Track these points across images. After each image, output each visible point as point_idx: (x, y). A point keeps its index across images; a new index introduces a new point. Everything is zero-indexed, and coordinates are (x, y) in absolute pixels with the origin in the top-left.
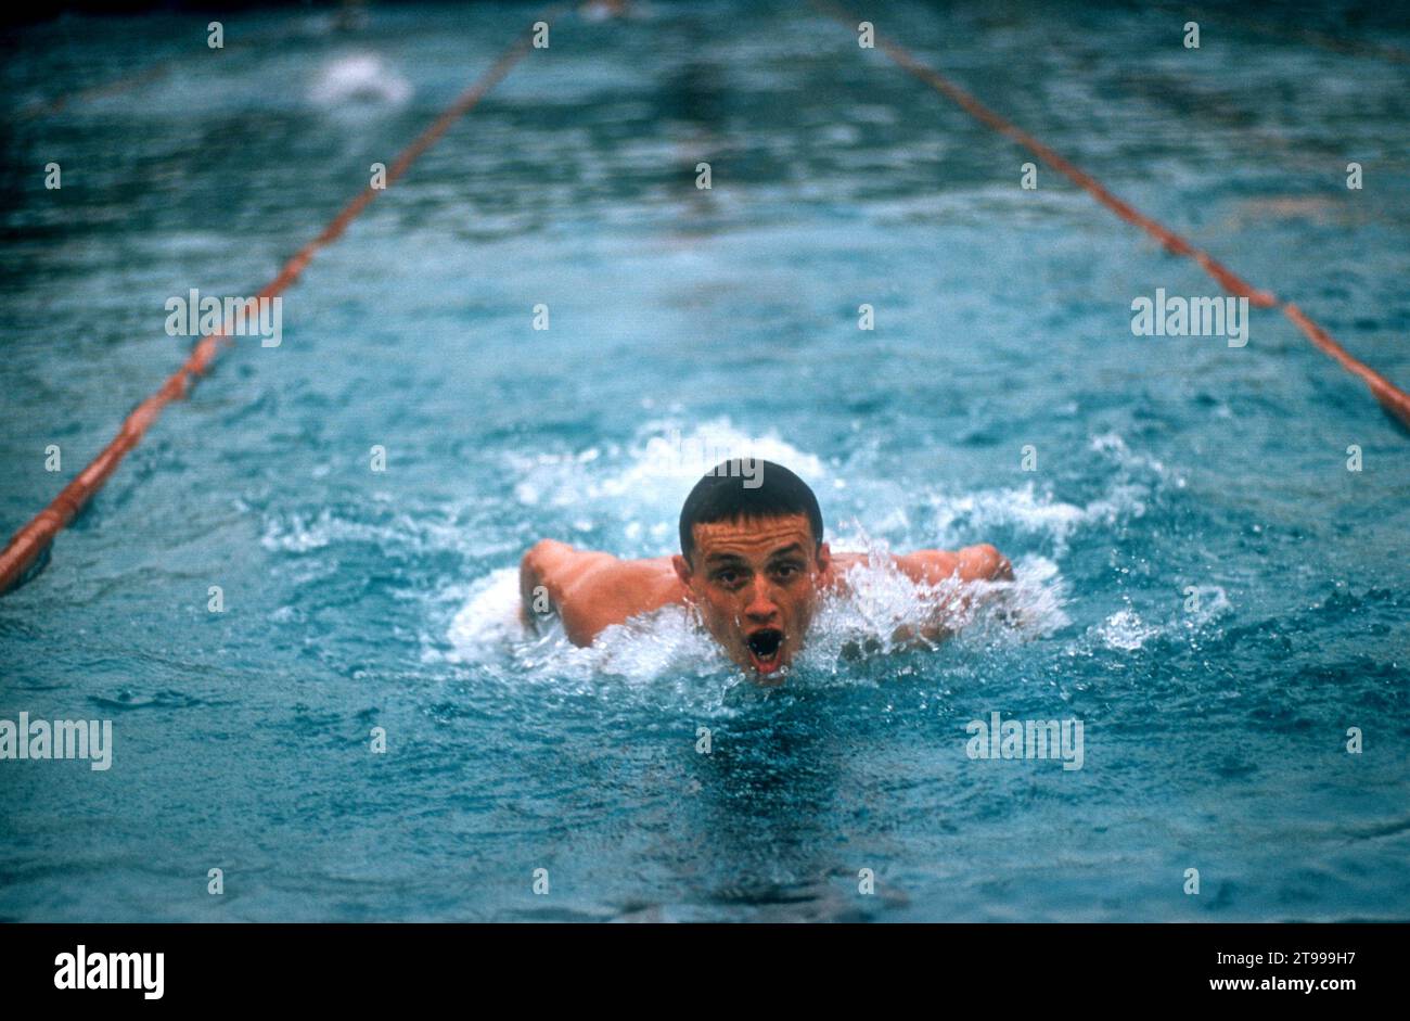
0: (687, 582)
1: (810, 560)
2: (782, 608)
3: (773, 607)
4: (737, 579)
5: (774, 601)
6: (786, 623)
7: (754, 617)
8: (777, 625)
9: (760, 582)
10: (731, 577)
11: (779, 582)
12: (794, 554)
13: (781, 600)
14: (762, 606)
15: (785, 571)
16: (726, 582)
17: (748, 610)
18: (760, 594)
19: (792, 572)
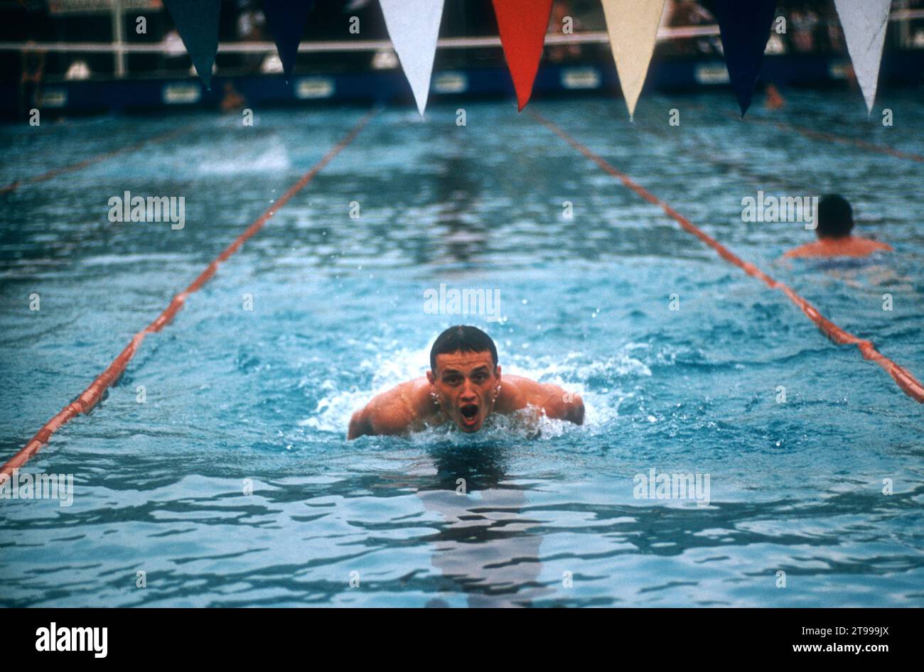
0: (433, 384)
1: (491, 373)
2: (478, 395)
3: (474, 395)
4: (457, 382)
5: (474, 392)
6: (480, 402)
7: (465, 399)
8: (475, 403)
9: (468, 382)
10: (453, 381)
11: (476, 383)
12: (484, 371)
13: (478, 391)
14: (469, 394)
15: (480, 378)
16: (451, 383)
17: (462, 396)
18: (468, 388)
19: (483, 379)
